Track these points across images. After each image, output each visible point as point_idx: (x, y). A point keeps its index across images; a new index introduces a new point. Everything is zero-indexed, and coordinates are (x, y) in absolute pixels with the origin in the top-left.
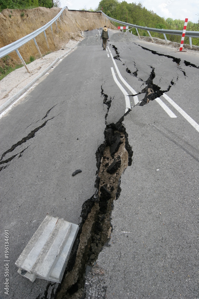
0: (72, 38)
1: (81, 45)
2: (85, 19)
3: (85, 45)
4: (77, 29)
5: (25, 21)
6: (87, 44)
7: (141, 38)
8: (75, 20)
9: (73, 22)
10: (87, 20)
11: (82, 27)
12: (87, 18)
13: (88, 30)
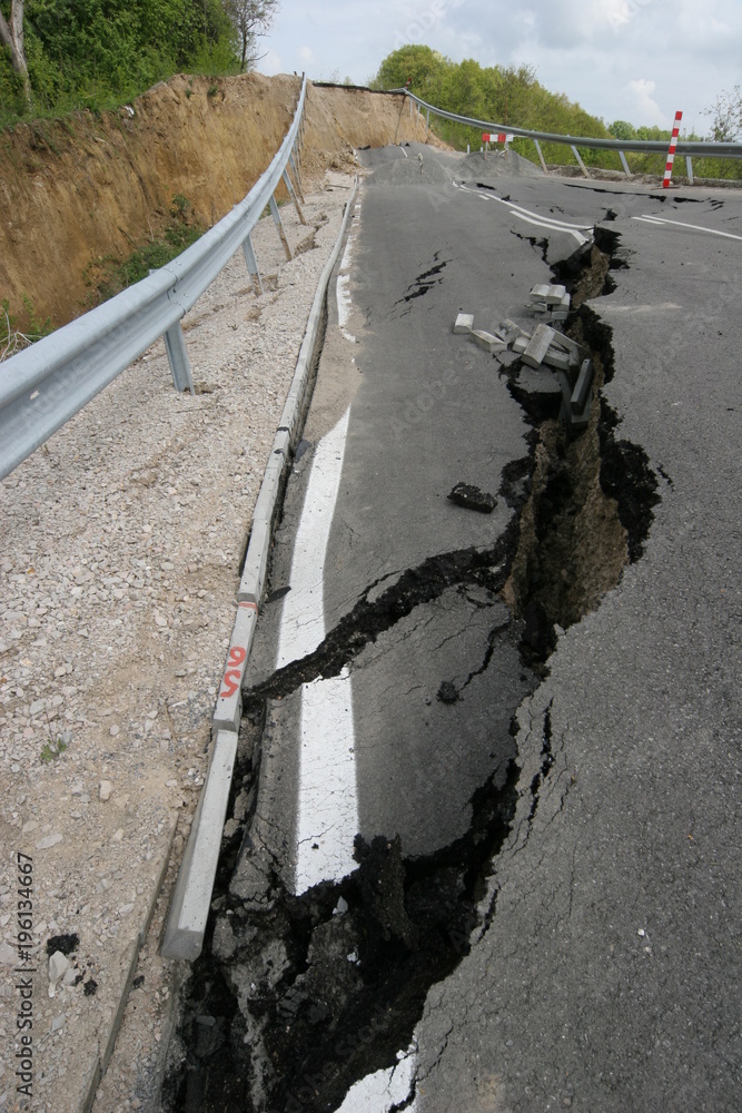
0: (334, 166)
1: (374, 182)
2: (359, 112)
3: (386, 182)
4: (337, 140)
5: (218, 110)
6: (394, 179)
7: (549, 169)
8: (333, 113)
9: (328, 121)
10: (366, 115)
11: (352, 136)
12: (364, 110)
13: (369, 147)
